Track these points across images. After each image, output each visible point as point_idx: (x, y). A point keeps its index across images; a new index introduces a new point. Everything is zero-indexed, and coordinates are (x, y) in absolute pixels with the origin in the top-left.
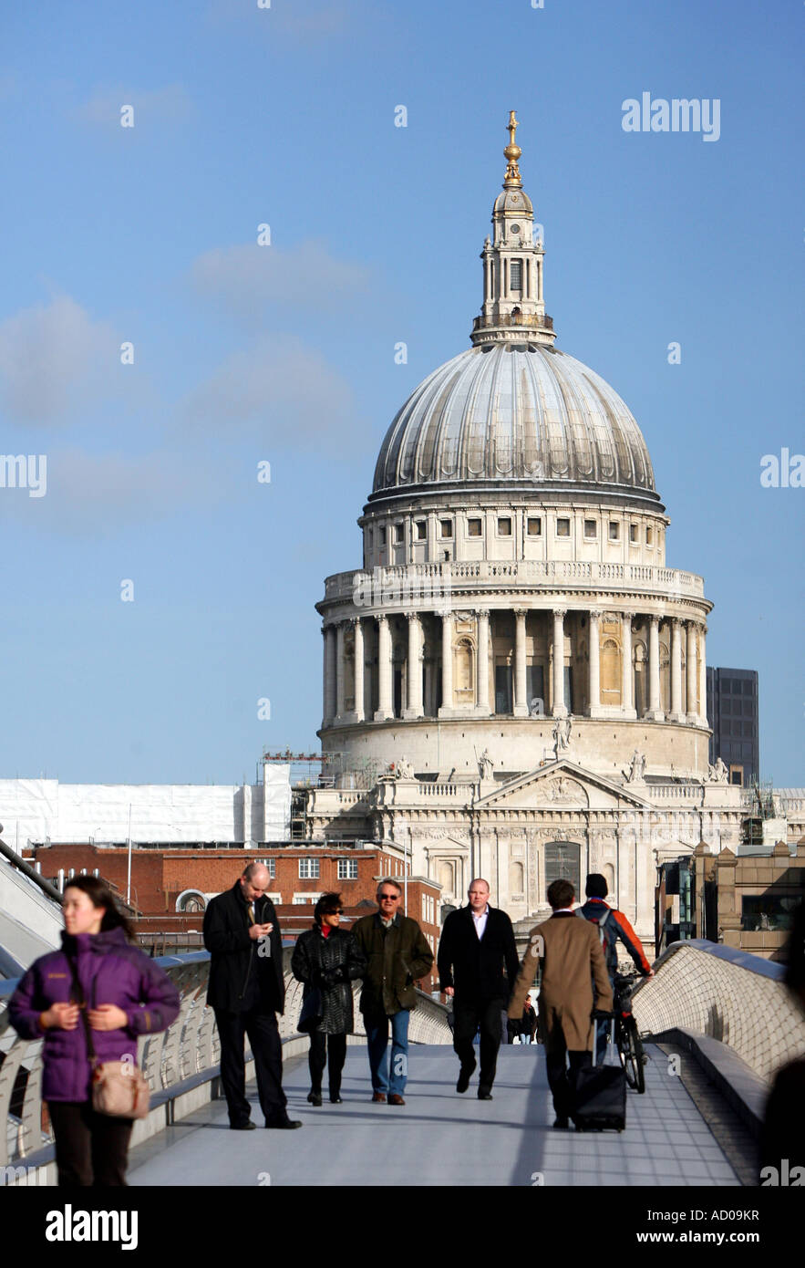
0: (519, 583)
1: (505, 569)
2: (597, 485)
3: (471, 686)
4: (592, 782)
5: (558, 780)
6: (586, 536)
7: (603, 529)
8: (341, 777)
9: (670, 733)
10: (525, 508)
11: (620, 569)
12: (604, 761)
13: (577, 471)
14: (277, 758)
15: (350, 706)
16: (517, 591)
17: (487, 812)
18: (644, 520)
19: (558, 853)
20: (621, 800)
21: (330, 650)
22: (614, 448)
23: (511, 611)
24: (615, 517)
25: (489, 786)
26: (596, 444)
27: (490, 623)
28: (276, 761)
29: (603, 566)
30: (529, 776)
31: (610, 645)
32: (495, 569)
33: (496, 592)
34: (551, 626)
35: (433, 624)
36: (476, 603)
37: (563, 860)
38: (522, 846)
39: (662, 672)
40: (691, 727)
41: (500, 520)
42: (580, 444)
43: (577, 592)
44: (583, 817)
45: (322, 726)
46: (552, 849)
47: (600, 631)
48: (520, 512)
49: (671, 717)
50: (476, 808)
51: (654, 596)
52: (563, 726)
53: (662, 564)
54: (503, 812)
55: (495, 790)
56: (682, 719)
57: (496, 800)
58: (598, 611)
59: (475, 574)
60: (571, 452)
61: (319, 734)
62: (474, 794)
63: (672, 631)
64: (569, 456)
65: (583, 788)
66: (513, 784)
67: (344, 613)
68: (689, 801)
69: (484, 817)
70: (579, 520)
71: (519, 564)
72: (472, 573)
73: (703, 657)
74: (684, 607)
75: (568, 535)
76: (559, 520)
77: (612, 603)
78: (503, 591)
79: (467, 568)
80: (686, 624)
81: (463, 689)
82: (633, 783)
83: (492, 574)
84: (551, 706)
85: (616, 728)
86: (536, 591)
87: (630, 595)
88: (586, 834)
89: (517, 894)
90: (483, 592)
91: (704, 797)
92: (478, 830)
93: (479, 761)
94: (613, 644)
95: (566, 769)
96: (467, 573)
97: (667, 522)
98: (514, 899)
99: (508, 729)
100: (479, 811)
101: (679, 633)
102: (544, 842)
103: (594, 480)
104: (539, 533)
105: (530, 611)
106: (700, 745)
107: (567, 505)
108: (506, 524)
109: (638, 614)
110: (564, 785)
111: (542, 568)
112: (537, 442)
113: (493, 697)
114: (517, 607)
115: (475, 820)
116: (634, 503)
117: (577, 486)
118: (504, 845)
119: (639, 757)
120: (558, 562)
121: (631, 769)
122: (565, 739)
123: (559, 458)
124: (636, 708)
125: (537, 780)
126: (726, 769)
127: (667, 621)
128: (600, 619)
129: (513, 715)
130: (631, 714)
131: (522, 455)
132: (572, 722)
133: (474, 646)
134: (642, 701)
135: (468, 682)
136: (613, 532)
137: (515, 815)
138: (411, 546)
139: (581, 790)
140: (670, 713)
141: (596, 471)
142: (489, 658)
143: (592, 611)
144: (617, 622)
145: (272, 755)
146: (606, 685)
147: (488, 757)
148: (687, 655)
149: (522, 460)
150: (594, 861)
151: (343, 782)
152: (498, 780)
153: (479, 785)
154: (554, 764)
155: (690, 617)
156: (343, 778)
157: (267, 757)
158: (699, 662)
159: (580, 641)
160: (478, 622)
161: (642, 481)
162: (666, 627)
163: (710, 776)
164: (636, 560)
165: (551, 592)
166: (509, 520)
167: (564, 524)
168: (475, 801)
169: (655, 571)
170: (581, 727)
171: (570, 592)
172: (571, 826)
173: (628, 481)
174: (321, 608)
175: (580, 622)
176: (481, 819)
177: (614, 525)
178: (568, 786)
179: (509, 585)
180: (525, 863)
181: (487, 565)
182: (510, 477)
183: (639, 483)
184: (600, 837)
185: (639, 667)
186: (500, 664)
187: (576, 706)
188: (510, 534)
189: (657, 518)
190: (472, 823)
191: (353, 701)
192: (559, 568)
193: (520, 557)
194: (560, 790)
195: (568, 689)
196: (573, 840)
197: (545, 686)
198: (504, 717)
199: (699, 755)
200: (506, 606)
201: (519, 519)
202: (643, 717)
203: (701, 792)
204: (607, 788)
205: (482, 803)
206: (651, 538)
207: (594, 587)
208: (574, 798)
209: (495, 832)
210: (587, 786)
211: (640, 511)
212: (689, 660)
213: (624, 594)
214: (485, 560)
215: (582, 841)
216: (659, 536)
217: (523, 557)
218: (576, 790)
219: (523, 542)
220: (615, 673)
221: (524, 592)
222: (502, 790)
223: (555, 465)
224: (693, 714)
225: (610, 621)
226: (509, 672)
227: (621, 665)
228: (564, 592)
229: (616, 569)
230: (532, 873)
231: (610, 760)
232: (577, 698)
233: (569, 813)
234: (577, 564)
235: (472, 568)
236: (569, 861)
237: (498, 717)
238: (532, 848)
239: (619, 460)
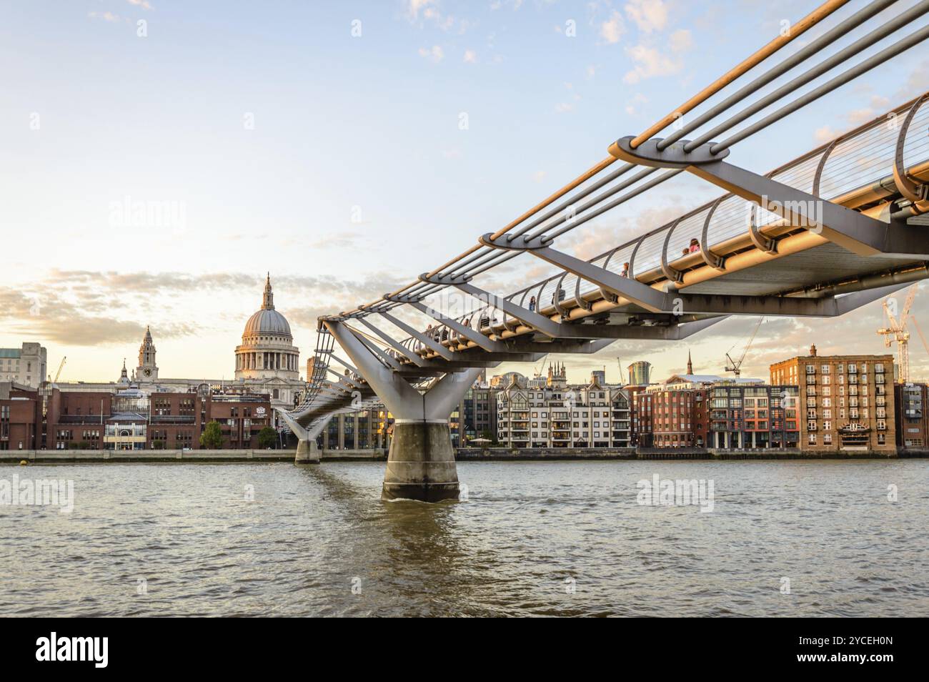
1: (267, 346)
3: (260, 364)
5: (276, 380)
6: (280, 341)
7: (283, 339)
9: (293, 372)
11: (286, 346)
13: (278, 330)
21: (237, 358)
22: (285, 327)
23: (267, 352)
24: (285, 338)
26: (282, 326)
27: (264, 354)
29: (283, 345)
34: (274, 355)
35: (254, 354)
36: (262, 351)
38: (269, 390)
39: (292, 363)
47: (282, 356)
51: (291, 351)
52: (276, 371)
60: (278, 327)
67: (240, 352)
70: (278, 338)
78: (266, 349)
80: (296, 355)
83: (264, 346)
84: (273, 367)
85: (284, 371)
94: (284, 358)
102: (273, 389)
105: (270, 352)
107: (277, 335)
109: (288, 354)
112: (272, 325)
113: (264, 366)
115: (262, 386)
122: (276, 373)
125: (272, 380)
127: (293, 355)
129: (267, 369)
130: (287, 369)
133: (261, 357)
137: (269, 385)
143: (281, 353)
144: (285, 355)
146: (283, 364)
148: (296, 360)
149: (270, 328)
154: (274, 377)
159: (278, 357)
165: (274, 349)
166: (267, 337)
167: (276, 339)
170: (278, 371)
171: (277, 349)
174: (235, 351)
175: (278, 354)
182: (268, 331)
184: (282, 389)
185: (288, 362)
186: (265, 360)
187: (278, 367)
188: (267, 340)
192: (275, 345)
195: (276, 365)
197: (273, 364)
201: (269, 338)
204: (284, 381)
206: (290, 341)
207: (281, 349)
208: (278, 382)
209: (265, 388)
210: (280, 380)
213: (286, 350)
215: (279, 389)
217: (270, 344)
219: (270, 341)
221: (269, 349)
226: (267, 362)
227: (285, 361)
233: (277, 385)
234: (278, 345)
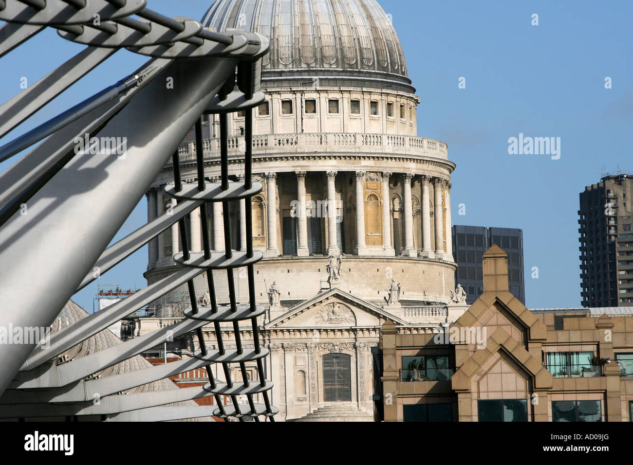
0: (299, 151)
1: (288, 141)
2: (360, 72)
3: (263, 234)
4: (358, 306)
5: (332, 305)
6: (352, 113)
7: (365, 106)
8: (161, 308)
9: (422, 266)
10: (302, 92)
11: (379, 138)
12: (370, 290)
13: (343, 62)
14: (109, 294)
15: (168, 252)
16: (298, 157)
17: (275, 331)
18: (398, 99)
19: (333, 363)
20: (381, 319)
21: (152, 209)
22: (373, 43)
23: (294, 173)
24: (375, 97)
25: (277, 311)
26: (359, 39)
27: (277, 183)
28: (108, 296)
29: (366, 137)
30: (307, 303)
31: (373, 198)
32: (279, 141)
33: (281, 158)
34: (326, 184)
36: (265, 168)
37: (337, 368)
38: (304, 357)
39: (415, 219)
40: (440, 261)
41: (283, 102)
42: (346, 41)
43: (345, 157)
44: (352, 334)
45: (148, 269)
46: (328, 359)
47: (364, 188)
48: (299, 95)
49: (423, 254)
50: (267, 328)
51: (407, 159)
52: (335, 263)
53: (414, 133)
54: (289, 331)
55: (282, 313)
56: (432, 256)
57: (282, 322)
58: (363, 171)
59: (264, 145)
60: (338, 46)
61: (145, 275)
62: (265, 318)
63: (422, 186)
64: (337, 49)
65: (352, 311)
66: (295, 309)
67: (162, 179)
68: (436, 319)
69: (273, 335)
70: (346, 101)
71: (299, 136)
72: (262, 144)
73: (448, 206)
74: (431, 167)
75: (338, 112)
76: (330, 101)
77: (373, 165)
78: (287, 158)
79: (258, 141)
80: (433, 180)
81: (257, 236)
82: (392, 305)
83: (278, 144)
84: (327, 248)
85: (378, 263)
86: (312, 157)
87: (387, 158)
88: (355, 347)
89: (302, 396)
90: (270, 159)
91: (447, 315)
92: (269, 346)
93: (269, 292)
94: (374, 197)
95: (337, 296)
96: (258, 144)
97: (417, 101)
98: (299, 400)
99: (294, 266)
100: (269, 331)
101: (428, 188)
102: (322, 353)
103: (357, 68)
104: (315, 112)
105: (308, 172)
106: (447, 275)
107: (336, 89)
108: (288, 105)
109: (394, 174)
110: (336, 309)
111: (317, 139)
112: (311, 40)
113: (281, 242)
114: (297, 170)
115: (267, 338)
116: (389, 85)
117: (344, 74)
118: (290, 357)
119: (395, 285)
120: (330, 133)
121: (389, 294)
122: (336, 272)
123: (329, 52)
124: (395, 248)
125: (314, 305)
126: (465, 293)
127: (418, 179)
128: (364, 178)
129: (297, 255)
130: (391, 252)
131: (299, 50)
132: (341, 260)
133: (265, 202)
134: (399, 242)
135: (260, 230)
136: (374, 109)
137: (298, 333)
138: (214, 124)
139: (350, 312)
140: (422, 251)
141: (359, 61)
142: (277, 211)
143: (357, 171)
144: (377, 180)
145: (106, 291)
146: (370, 231)
147: (275, 288)
148: (434, 205)
149: (299, 53)
150: (361, 368)
151: (163, 312)
152: (283, 307)
153: (269, 310)
154: (328, 292)
155: (436, 175)
156: (163, 309)
157: (101, 293)
158: (444, 210)
159: (349, 197)
160: (267, 183)
161: (396, 68)
162: (417, 183)
163: (452, 298)
164: (392, 131)
165: (324, 157)
166: (290, 102)
168: (266, 323)
169: (407, 139)
170: (349, 264)
171: (340, 157)
172: (343, 341)
173: (384, 69)
175: (348, 181)
176: (272, 337)
177: (374, 104)
178: (340, 309)
179: (291, 153)
180: (306, 370)
181: (273, 137)
182: (290, 68)
183: (393, 70)
184: (366, 348)
185: (397, 215)
186: (286, 216)
187: (347, 247)
188: (291, 112)
189: (408, 97)
190: (264, 340)
191: (170, 248)
192: (331, 138)
193: (300, 131)
194: (333, 312)
195: (339, 234)
196: (344, 352)
197: (322, 233)
198: (289, 257)
199: (446, 284)
200: (289, 170)
201: (298, 101)
202: (400, 254)
203: (445, 311)
204: (370, 310)
205: (272, 325)
206: (404, 113)
207: (358, 153)
208: (345, 318)
209: (283, 347)
210: (354, 309)
211: (395, 92)
212: (436, 210)
213: (383, 158)
214: (273, 133)
215: (351, 352)
216: (410, 112)
217: (302, 130)
218: (346, 312)
219: (302, 119)
220: (377, 220)
221: (303, 158)
222: (287, 313)
223: (326, 57)
224: (441, 251)
225: (372, 180)
226: (293, 222)
227: (382, 214)
228: (335, 157)
229: (376, 138)
230: (313, 378)
231: (375, 289)
232: (347, 241)
233: (341, 330)
234: (344, 135)
235: (262, 140)
236: (342, 368)
237: (285, 257)
238: (312, 359)
239: (377, 52)
